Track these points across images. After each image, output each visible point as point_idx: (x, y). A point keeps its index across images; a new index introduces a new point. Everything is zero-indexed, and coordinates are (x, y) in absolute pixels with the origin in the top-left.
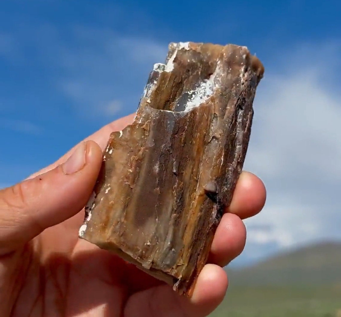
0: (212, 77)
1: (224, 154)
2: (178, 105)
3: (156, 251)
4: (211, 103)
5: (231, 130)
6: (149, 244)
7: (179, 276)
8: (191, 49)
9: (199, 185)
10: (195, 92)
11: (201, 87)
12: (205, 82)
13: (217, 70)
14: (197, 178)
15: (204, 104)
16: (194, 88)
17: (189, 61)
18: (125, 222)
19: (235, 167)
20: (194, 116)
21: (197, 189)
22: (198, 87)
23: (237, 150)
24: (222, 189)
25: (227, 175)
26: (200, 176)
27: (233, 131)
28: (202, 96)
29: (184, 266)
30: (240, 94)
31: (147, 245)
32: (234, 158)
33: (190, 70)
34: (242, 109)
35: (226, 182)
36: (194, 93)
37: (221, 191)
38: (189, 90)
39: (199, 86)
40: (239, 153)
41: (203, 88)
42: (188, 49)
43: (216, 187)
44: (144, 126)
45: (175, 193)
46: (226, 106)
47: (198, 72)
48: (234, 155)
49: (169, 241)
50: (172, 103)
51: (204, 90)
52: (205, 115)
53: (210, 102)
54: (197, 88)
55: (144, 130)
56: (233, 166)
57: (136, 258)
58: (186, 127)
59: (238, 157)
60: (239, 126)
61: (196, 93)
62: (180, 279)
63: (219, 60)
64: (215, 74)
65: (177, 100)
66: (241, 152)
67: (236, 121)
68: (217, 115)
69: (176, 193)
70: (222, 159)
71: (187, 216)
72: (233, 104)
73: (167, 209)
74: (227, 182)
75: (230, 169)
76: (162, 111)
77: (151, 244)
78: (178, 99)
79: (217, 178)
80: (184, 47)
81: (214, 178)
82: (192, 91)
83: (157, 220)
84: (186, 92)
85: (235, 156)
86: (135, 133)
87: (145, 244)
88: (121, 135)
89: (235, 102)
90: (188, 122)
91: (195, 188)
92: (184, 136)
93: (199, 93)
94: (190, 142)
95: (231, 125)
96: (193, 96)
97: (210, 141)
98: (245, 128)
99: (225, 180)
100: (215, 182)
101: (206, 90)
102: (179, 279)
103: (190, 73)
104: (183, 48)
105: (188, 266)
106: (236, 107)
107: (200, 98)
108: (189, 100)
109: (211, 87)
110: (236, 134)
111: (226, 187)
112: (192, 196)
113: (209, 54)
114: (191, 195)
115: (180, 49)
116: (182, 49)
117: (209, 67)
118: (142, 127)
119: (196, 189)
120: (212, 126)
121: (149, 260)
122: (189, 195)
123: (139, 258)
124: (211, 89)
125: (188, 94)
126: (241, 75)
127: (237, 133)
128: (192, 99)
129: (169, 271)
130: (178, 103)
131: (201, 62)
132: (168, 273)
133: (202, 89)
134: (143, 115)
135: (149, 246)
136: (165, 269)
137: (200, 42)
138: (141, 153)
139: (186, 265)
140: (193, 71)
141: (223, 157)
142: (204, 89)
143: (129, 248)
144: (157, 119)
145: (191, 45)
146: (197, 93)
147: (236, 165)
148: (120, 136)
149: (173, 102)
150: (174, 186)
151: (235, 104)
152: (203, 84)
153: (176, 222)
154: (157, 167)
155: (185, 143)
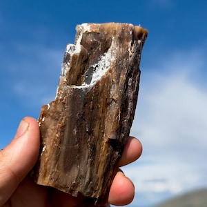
0: (110, 50)
1: (120, 112)
2: (87, 77)
3: (80, 186)
4: (109, 74)
5: (124, 93)
6: (74, 182)
7: (97, 196)
8: (92, 31)
12: (104, 55)
13: (113, 44)
14: (103, 131)
17: (91, 41)
18: (58, 171)
20: (98, 87)
22: (99, 60)
23: (130, 106)
24: (121, 136)
25: (123, 126)
26: (105, 129)
27: (126, 93)
29: (100, 189)
30: (129, 65)
32: (128, 112)
33: (93, 48)
34: (131, 77)
35: (123, 130)
36: (97, 66)
37: (120, 138)
38: (93, 64)
39: (101, 59)
41: (103, 60)
42: (90, 31)
43: (117, 136)
44: (64, 101)
45: (89, 145)
46: (120, 75)
47: (99, 49)
48: (128, 110)
50: (82, 76)
52: (106, 84)
55: (64, 103)
56: (127, 118)
58: (93, 97)
59: (131, 110)
60: (130, 88)
61: (99, 65)
62: (98, 198)
63: (113, 36)
64: (111, 47)
65: (86, 73)
67: (127, 85)
70: (119, 116)
71: (99, 158)
72: (124, 74)
73: (85, 157)
75: (125, 121)
77: (76, 182)
79: (117, 130)
80: (87, 30)
82: (96, 64)
83: (78, 166)
84: (92, 66)
86: (58, 106)
87: (72, 183)
88: (49, 108)
89: (126, 72)
90: (94, 93)
92: (92, 104)
94: (97, 107)
95: (124, 90)
96: (97, 68)
97: (111, 102)
98: (134, 88)
100: (116, 133)
101: (105, 62)
103: (93, 50)
106: (127, 75)
107: (102, 69)
108: (94, 72)
109: (109, 59)
111: (123, 134)
112: (101, 144)
113: (106, 33)
115: (84, 32)
117: (107, 42)
118: (62, 102)
119: (103, 139)
120: (111, 91)
121: (76, 192)
122: (99, 144)
124: (109, 61)
126: (129, 49)
127: (129, 94)
128: (96, 71)
130: (87, 75)
133: (103, 62)
134: (62, 92)
138: (63, 121)
141: (119, 114)
144: (72, 95)
147: (129, 117)
150: (88, 141)
152: (103, 58)
153: (92, 164)
154: (75, 130)
155: (93, 109)
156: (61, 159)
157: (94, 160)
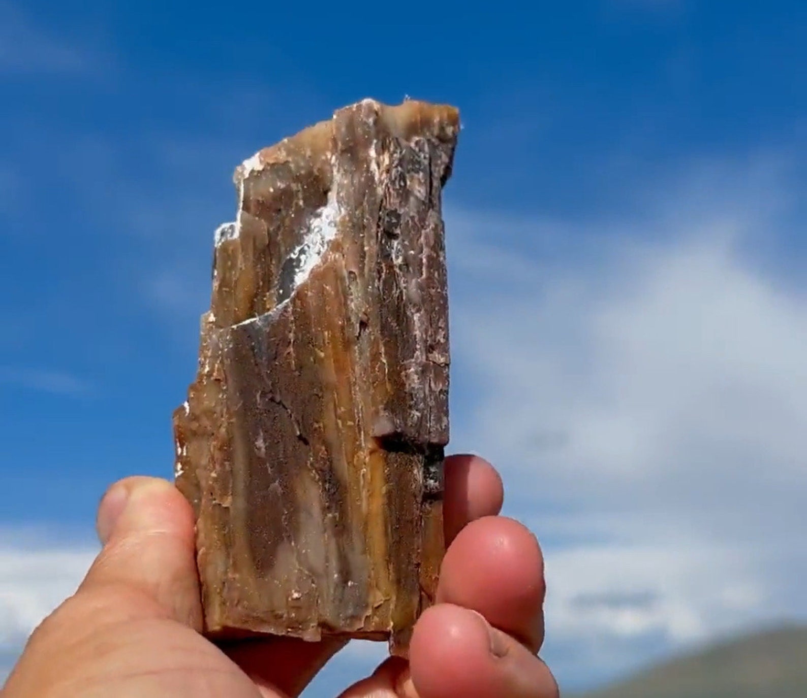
0: (332, 196)
1: (383, 350)
2: (281, 291)
3: (317, 601)
4: (333, 257)
5: (384, 292)
6: (296, 595)
7: (387, 626)
8: (268, 164)
9: (365, 435)
10: (303, 248)
11: (313, 230)
12: (319, 216)
13: (337, 176)
14: (354, 422)
15: (320, 267)
16: (300, 243)
17: (272, 190)
18: (237, 576)
19: (424, 360)
20: (302, 303)
21: (363, 442)
22: (306, 234)
23: (417, 324)
24: (409, 419)
25: (407, 386)
26: (360, 415)
27: (392, 289)
28: (320, 249)
29: (390, 602)
30: (379, 208)
31: (293, 599)
32: (416, 342)
33: (282, 207)
34: (395, 237)
35: (412, 400)
36: (302, 252)
37: (406, 424)
38: (292, 250)
39: (309, 230)
40: (424, 327)
41: (316, 230)
42: (260, 168)
43: (393, 422)
44: (215, 374)
45: (315, 475)
46: (363, 246)
47: (297, 204)
48: (413, 337)
49: (335, 572)
50: (268, 294)
51: (319, 234)
52: (328, 288)
53: (329, 257)
54: (305, 236)
55: (218, 380)
56: (419, 361)
57: (283, 634)
58: (291, 335)
59: (424, 336)
60: (401, 273)
61: (306, 248)
62: (392, 632)
63: (333, 154)
64: (335, 188)
65: (276, 282)
66: (425, 323)
67: (391, 267)
68: (354, 273)
69: (319, 475)
70: (384, 361)
71: (360, 506)
72: (371, 237)
73: (310, 514)
74: (415, 399)
75: (412, 369)
76: (235, 327)
77: (300, 595)
78: (278, 280)
79: (387, 404)
80: (253, 168)
81: (381, 406)
82: (298, 249)
83: (293, 544)
84: (288, 257)
85: (415, 338)
86: (205, 395)
87: (290, 599)
88: (188, 410)
89: (374, 230)
90: (292, 322)
91: (358, 443)
92: (294, 355)
93: (311, 245)
94: (312, 359)
95: (381, 281)
96: (303, 257)
97: (360, 334)
98: (421, 268)
99: (408, 398)
100: (387, 414)
101: (323, 232)
102: (390, 632)
103: (284, 213)
104: (252, 171)
105: (398, 598)
106: (379, 239)
107: (317, 255)
108: (297, 270)
109: (333, 220)
110: (401, 292)
111: (417, 410)
112: (355, 462)
113: (309, 153)
114: (353, 461)
115: (247, 176)
116: (250, 174)
117: (317, 179)
118: (212, 378)
119: (360, 444)
120: (352, 301)
121: (312, 625)
122: (348, 463)
123: (289, 630)
124: (333, 225)
125: (291, 259)
126: (374, 166)
127: (404, 291)
128: (302, 264)
129: (362, 626)
130: (280, 288)
131: (297, 179)
132: (362, 630)
133: (316, 234)
134: (209, 354)
135: (297, 599)
136: (350, 625)
137: (280, 139)
138: (223, 430)
139: (394, 598)
140: (288, 206)
141: (383, 356)
142: (318, 232)
143: (262, 621)
144: (232, 348)
145: (266, 156)
146: (309, 247)
147: (424, 357)
148: (186, 413)
149: (268, 291)
150: (309, 462)
151: (374, 235)
152: (315, 223)
153: (341, 528)
154: (260, 443)
155: (300, 367)
156: (240, 539)
157: (343, 513)
